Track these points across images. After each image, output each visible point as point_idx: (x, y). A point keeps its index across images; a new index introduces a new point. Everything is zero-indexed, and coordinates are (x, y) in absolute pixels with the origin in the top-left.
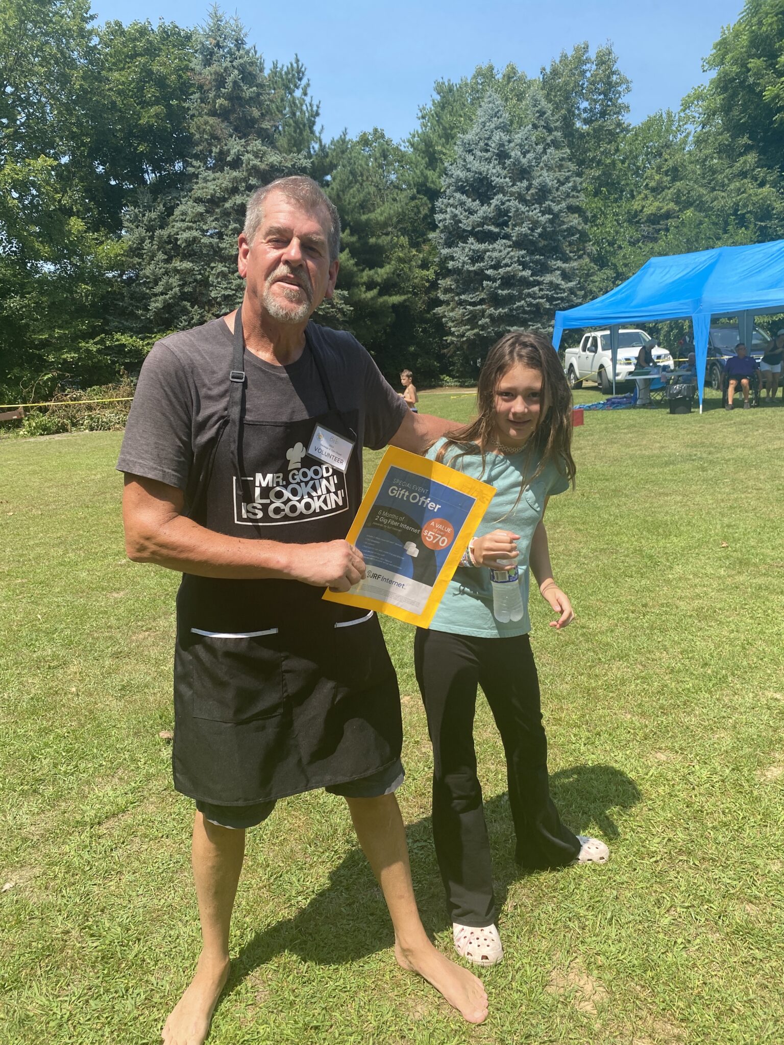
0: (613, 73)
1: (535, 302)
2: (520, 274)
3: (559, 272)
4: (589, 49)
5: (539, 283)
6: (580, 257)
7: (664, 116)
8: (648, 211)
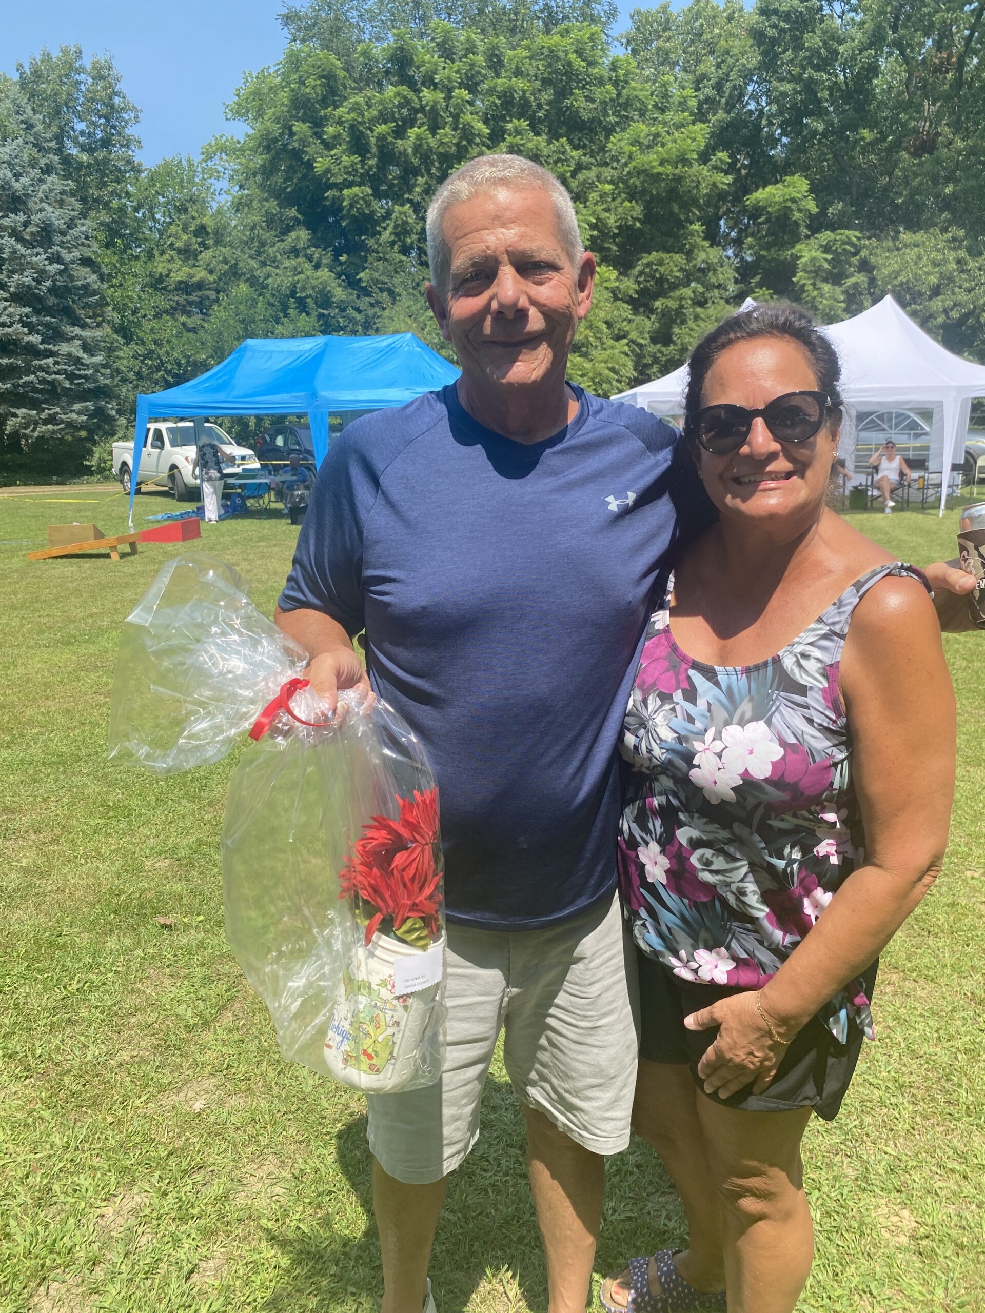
0: (117, 94)
1: (49, 378)
2: (26, 339)
3: (79, 342)
4: (83, 55)
5: (51, 354)
6: (99, 325)
7: (184, 163)
8: (176, 277)
